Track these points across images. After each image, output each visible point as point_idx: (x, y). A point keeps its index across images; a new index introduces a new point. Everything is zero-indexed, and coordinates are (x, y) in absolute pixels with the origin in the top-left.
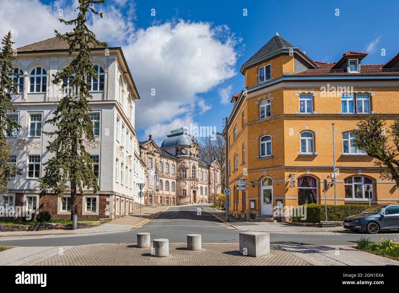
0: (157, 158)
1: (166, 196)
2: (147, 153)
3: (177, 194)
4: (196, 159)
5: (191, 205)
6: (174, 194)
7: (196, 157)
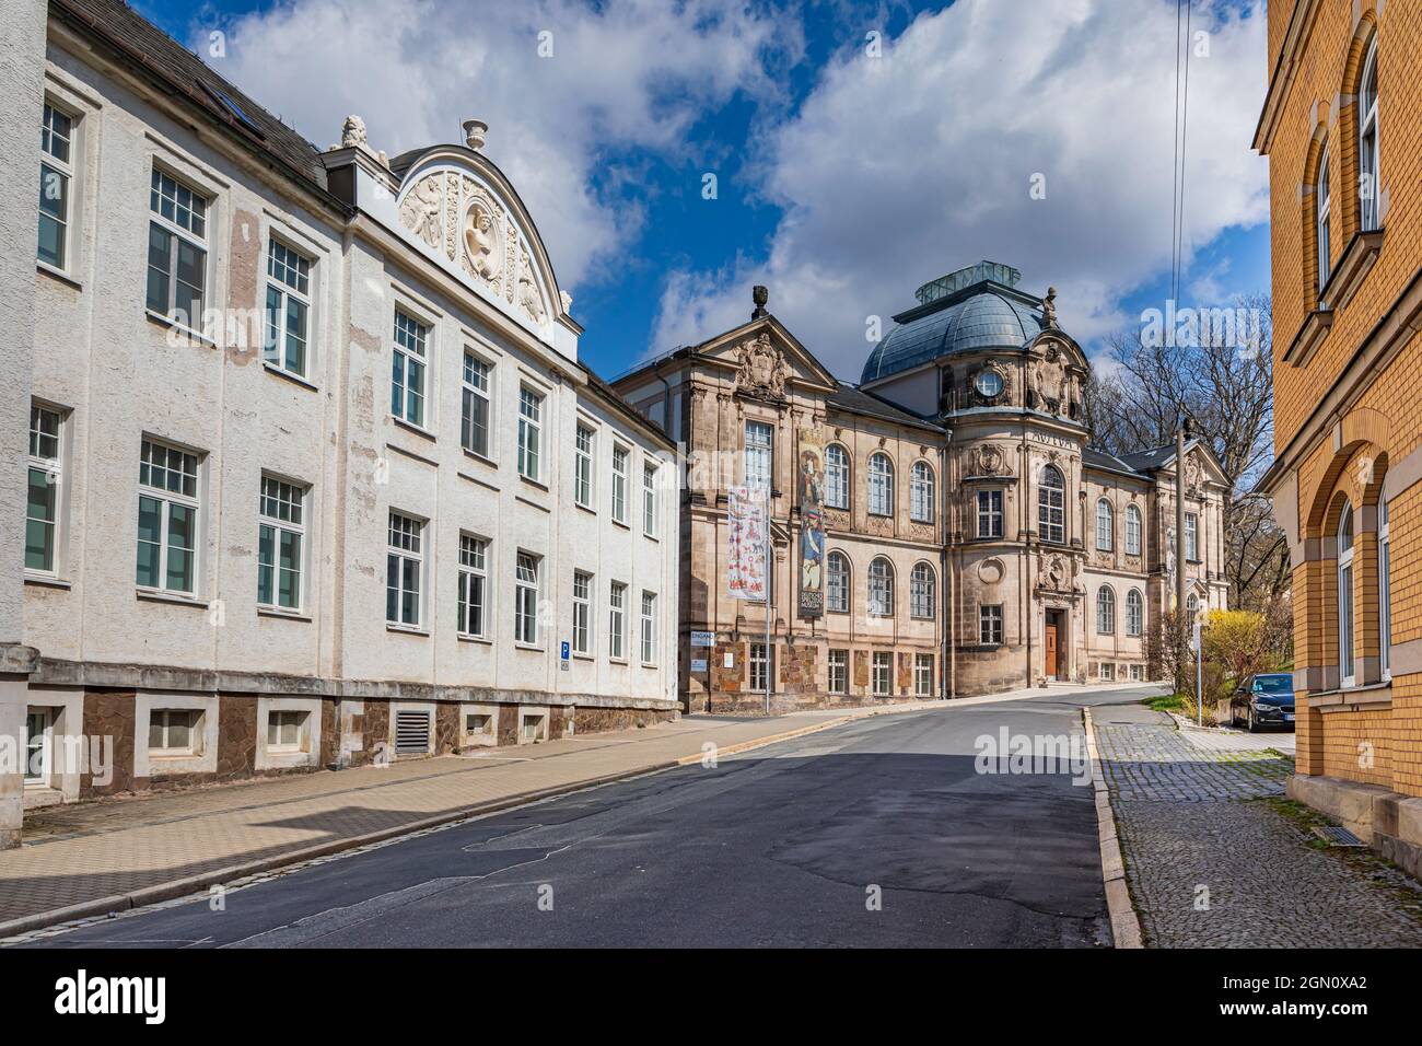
0: (806, 422)
1: (876, 648)
2: (735, 394)
3: (949, 635)
4: (1068, 425)
5: (1035, 692)
6: (927, 633)
7: (1064, 418)
